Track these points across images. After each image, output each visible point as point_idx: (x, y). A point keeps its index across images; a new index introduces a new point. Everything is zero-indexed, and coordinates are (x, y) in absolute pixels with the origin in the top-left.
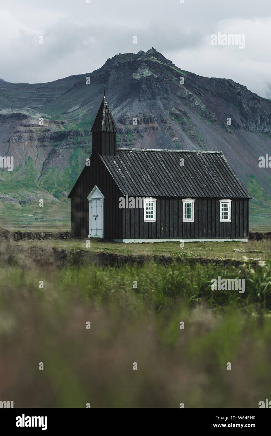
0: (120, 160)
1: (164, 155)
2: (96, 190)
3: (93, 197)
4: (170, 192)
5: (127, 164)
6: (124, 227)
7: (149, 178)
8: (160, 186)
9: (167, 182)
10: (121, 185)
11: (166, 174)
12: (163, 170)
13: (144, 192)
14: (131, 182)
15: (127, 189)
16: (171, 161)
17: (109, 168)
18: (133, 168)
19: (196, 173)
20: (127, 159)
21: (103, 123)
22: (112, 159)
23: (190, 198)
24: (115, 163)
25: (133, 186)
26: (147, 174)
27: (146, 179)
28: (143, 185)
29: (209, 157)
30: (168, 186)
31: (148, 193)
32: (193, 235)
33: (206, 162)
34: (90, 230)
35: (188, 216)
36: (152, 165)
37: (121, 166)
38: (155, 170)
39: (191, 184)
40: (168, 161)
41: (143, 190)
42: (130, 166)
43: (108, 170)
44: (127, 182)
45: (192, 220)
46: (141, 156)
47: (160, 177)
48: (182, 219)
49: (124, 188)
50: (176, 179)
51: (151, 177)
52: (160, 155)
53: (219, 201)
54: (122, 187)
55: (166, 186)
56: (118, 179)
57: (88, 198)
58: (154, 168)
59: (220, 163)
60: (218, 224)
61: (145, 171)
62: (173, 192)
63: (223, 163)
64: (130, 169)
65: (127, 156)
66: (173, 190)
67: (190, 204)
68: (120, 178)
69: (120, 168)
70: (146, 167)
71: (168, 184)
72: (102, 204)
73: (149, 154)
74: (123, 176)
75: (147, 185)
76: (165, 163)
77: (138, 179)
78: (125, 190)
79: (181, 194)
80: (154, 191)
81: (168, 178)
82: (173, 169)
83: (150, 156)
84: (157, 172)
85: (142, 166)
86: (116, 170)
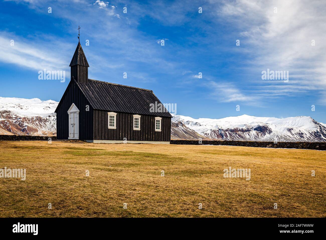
0: (91, 86)
1: (119, 88)
2: (74, 106)
3: (71, 111)
4: (125, 110)
5: (95, 89)
6: (94, 132)
7: (111, 99)
8: (119, 105)
9: (123, 103)
10: (92, 101)
11: (122, 99)
12: (119, 95)
13: (108, 108)
14: (99, 101)
15: (96, 104)
16: (124, 91)
17: (83, 90)
18: (99, 92)
19: (140, 100)
20: (95, 86)
21: (78, 59)
22: (85, 85)
23: (138, 114)
24: (87, 88)
25: (100, 103)
26: (109, 97)
27: (109, 100)
28: (107, 103)
29: (146, 93)
30: (124, 106)
31: (111, 108)
32: (140, 139)
33: (144, 95)
34: (69, 134)
35: (136, 126)
36: (112, 92)
37: (91, 90)
38: (115, 95)
39: (138, 106)
40: (122, 91)
41: (107, 106)
42: (98, 91)
43: (82, 91)
44: (96, 100)
45: (139, 129)
46: (105, 86)
47: (118, 100)
48: (133, 128)
49: (93, 104)
50: (128, 102)
51: (112, 99)
52: (117, 87)
53: (155, 118)
54: (93, 103)
55: (122, 105)
56: (89, 98)
57: (68, 112)
58: (114, 94)
59: (152, 96)
60: (154, 133)
61: (108, 95)
62: (127, 110)
63: (154, 97)
64: (98, 93)
65: (95, 85)
66: (127, 109)
67: (138, 119)
68: (91, 97)
69: (91, 91)
70: (109, 93)
71: (124, 105)
72: (78, 115)
73: (110, 85)
74: (93, 96)
75: (110, 103)
76: (120, 92)
77: (103, 99)
78: (94, 106)
79: (133, 111)
80: (115, 108)
81: (123, 101)
82: (126, 96)
83: (111, 87)
84: (116, 96)
85: (106, 92)
86: (88, 92)
